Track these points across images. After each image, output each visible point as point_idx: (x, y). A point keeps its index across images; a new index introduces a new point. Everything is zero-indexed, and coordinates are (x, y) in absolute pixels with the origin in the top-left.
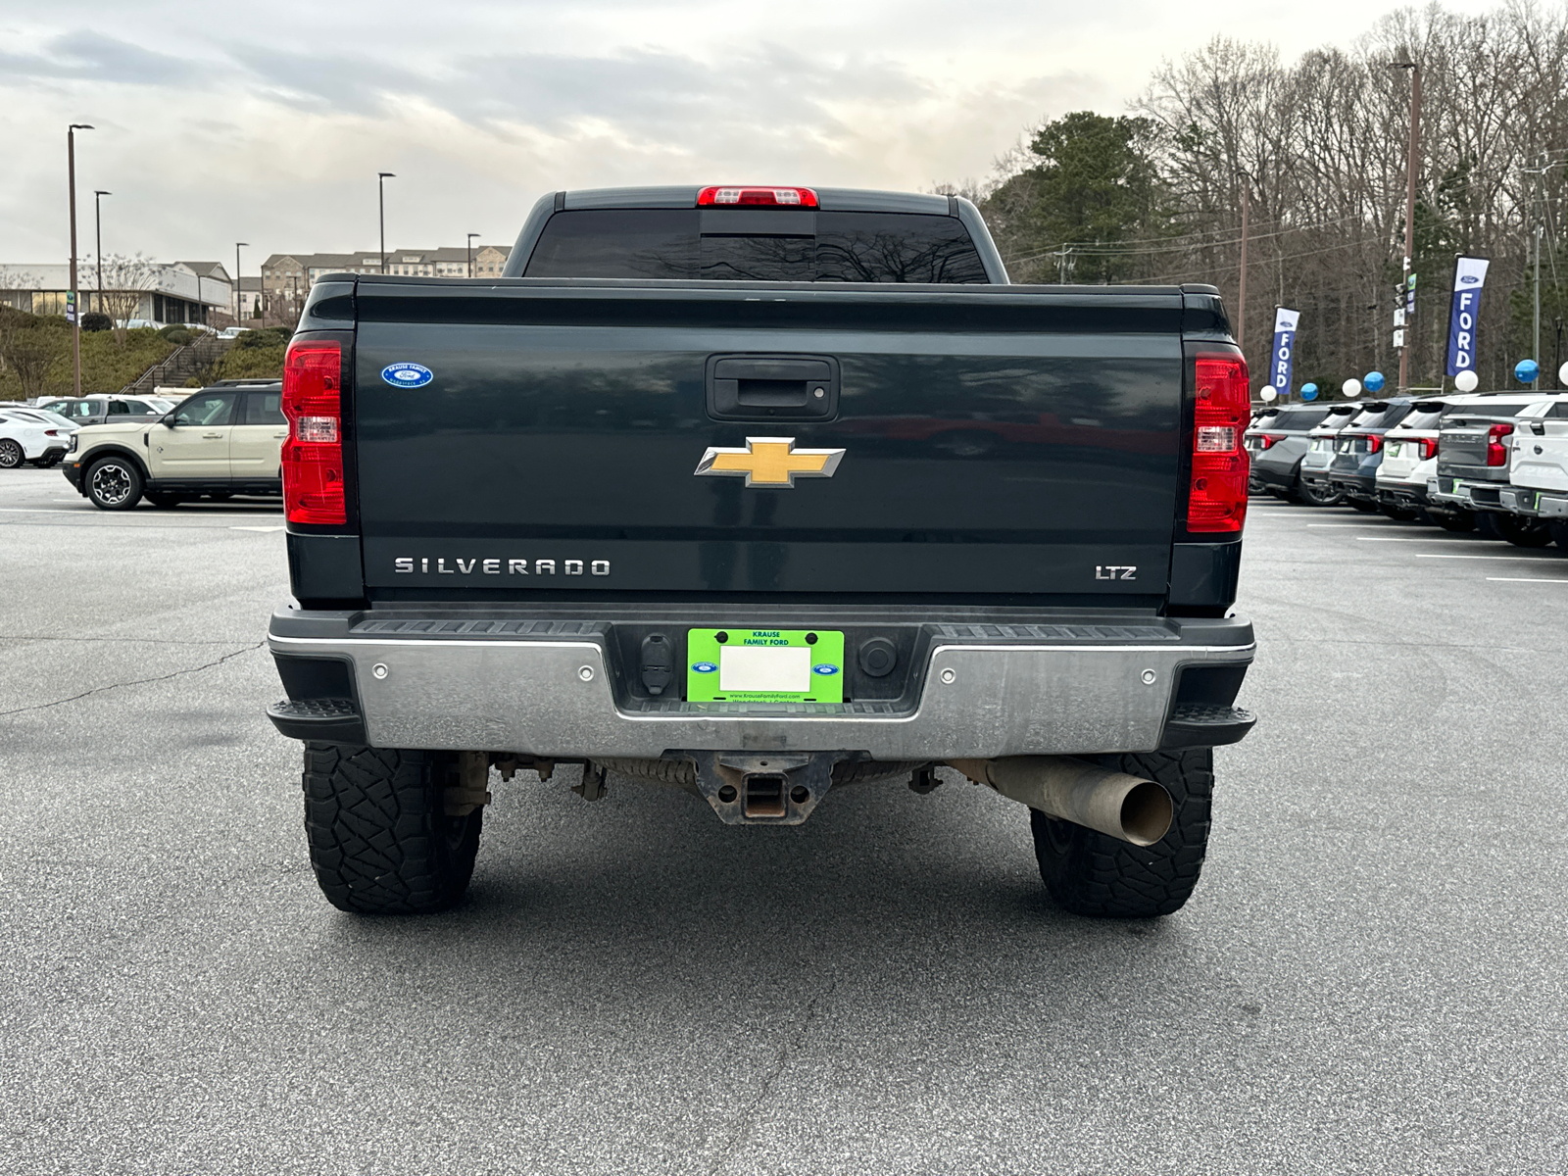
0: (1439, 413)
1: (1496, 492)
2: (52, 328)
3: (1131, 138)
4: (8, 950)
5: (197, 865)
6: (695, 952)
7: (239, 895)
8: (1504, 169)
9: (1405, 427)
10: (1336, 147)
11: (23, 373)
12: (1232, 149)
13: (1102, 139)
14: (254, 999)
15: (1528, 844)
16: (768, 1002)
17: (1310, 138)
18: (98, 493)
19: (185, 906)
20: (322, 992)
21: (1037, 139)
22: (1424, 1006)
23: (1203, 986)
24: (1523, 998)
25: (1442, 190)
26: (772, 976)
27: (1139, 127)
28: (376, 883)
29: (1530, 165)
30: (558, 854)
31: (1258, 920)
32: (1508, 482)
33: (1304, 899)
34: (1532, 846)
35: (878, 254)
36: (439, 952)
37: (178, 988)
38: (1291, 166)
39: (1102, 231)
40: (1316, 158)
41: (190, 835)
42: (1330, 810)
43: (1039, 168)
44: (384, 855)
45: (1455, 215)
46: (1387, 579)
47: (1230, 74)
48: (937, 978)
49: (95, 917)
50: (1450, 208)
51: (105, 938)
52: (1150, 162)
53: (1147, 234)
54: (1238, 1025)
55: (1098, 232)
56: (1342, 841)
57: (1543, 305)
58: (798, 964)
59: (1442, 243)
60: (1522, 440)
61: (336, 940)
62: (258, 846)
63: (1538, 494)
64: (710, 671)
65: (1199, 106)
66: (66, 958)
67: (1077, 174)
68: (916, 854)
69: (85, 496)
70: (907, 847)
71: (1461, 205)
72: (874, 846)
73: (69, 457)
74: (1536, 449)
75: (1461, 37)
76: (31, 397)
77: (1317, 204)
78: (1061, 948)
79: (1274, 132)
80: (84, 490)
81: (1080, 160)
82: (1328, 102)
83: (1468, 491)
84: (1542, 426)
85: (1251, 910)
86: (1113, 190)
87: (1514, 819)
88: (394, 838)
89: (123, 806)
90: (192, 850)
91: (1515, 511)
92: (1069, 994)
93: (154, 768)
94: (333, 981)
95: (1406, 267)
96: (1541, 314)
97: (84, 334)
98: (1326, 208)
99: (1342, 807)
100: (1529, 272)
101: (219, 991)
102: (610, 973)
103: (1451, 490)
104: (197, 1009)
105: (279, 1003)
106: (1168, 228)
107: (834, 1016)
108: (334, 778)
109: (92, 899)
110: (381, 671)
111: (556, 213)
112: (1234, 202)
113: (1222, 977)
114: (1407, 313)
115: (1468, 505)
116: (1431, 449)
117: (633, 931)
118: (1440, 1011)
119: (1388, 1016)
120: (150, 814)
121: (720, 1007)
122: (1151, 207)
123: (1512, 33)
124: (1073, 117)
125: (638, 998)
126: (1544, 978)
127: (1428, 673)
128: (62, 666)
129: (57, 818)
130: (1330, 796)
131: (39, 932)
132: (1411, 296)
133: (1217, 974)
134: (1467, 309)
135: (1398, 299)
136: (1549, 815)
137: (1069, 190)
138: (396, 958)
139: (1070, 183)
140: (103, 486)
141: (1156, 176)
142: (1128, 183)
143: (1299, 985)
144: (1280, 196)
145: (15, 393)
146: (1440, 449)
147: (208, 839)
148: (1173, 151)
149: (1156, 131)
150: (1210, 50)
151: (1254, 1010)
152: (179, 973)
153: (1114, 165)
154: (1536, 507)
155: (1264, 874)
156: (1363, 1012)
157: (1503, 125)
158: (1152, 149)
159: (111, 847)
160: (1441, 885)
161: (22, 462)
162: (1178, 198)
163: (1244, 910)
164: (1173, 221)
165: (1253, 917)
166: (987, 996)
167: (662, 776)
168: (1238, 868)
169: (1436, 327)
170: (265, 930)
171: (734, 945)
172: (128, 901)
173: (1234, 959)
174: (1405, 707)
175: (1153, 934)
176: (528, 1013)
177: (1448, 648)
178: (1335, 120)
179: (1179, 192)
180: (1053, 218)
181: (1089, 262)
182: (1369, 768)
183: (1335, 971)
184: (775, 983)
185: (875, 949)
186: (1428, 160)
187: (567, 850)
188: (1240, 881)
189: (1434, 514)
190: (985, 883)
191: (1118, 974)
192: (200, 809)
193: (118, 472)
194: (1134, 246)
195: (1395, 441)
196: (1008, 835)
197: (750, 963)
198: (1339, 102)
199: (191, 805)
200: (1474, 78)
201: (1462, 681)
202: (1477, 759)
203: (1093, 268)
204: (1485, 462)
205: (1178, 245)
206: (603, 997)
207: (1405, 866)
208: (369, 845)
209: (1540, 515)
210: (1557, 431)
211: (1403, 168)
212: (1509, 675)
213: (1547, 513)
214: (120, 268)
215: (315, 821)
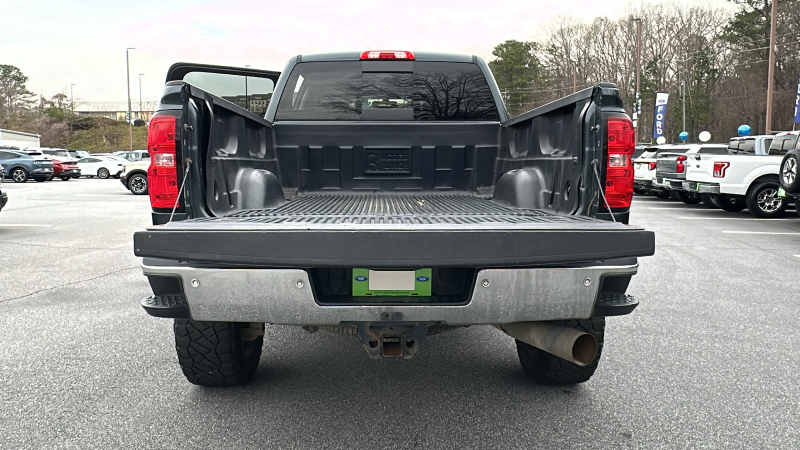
0: (656, 152)
1: (681, 183)
2: (123, 126)
3: (530, 49)
4: (38, 408)
5: (137, 359)
6: (360, 407)
7: (152, 375)
8: (670, 61)
9: (642, 158)
10: (607, 52)
11: (112, 143)
12: (567, 53)
13: (519, 50)
14: (149, 435)
15: (731, 341)
16: (395, 436)
17: (597, 50)
18: (134, 188)
19: (127, 381)
20: (181, 430)
21: (495, 50)
22: (708, 432)
23: (602, 422)
24: (754, 426)
25: (647, 68)
26: (397, 421)
27: (533, 46)
28: (210, 374)
29: (680, 58)
30: (299, 353)
31: (621, 384)
32: (685, 179)
33: (639, 371)
34: (734, 342)
35: (437, 82)
36: (239, 407)
37: (114, 429)
38: (590, 60)
39: (520, 84)
40: (599, 57)
41: (137, 343)
42: (641, 325)
43: (495, 61)
44: (213, 362)
45: (652, 78)
46: (640, 218)
47: (567, 25)
48: (476, 420)
49: (83, 388)
50: (650, 75)
51: (86, 400)
52: (537, 58)
53: (537, 85)
54: (623, 445)
55: (518, 85)
56: (649, 340)
57: (686, 112)
58: (410, 414)
59: (647, 88)
60: (691, 162)
61: (192, 400)
62: (166, 349)
63: (698, 184)
64: (364, 280)
65: (555, 38)
66: (64, 411)
67: (510, 63)
68: (462, 351)
69: (129, 189)
70: (458, 348)
71: (655, 74)
72: (443, 347)
73: (122, 175)
74: (697, 166)
75: (653, 10)
76: (114, 152)
77: (600, 74)
78: (533, 402)
79: (584, 47)
80: (128, 187)
81: (511, 58)
82: (604, 35)
83: (669, 183)
84: (700, 157)
85: (617, 378)
86: (524, 69)
87: (721, 328)
88: (217, 354)
89: (111, 328)
90: (136, 351)
91: (689, 190)
92: (540, 428)
93: (129, 309)
94: (188, 424)
95: (637, 97)
96: (686, 115)
97: (135, 128)
98: (603, 76)
99: (646, 323)
100: (681, 99)
101: (132, 430)
102: (319, 419)
103: (662, 183)
104: (120, 441)
105: (160, 437)
106: (544, 83)
107: (428, 444)
108: (187, 326)
109: (85, 378)
110: (195, 283)
111: (297, 63)
112: (569, 73)
113: (610, 416)
114: (638, 114)
115: (669, 188)
116: (654, 166)
117: (331, 395)
118: (717, 435)
119: (693, 438)
120: (122, 332)
121: (372, 439)
122: (538, 75)
123: (673, 9)
124: (507, 42)
125: (332, 434)
126: (760, 414)
127: (666, 258)
128: (102, 261)
129: (81, 335)
130: (640, 317)
131: (55, 397)
132: (639, 108)
133: (608, 415)
134: (661, 112)
135: (634, 109)
136: (736, 325)
137: (507, 69)
138: (219, 411)
139: (508, 66)
140: (135, 185)
141: (539, 63)
142: (529, 66)
143: (647, 420)
144: (586, 71)
145: (108, 150)
146: (657, 166)
147: (145, 345)
148: (546, 54)
149: (539, 47)
150: (559, 17)
151: (629, 436)
152: (116, 420)
153: (524, 60)
154: (697, 189)
155: (619, 358)
156: (680, 436)
157: (669, 44)
158: (538, 53)
159: (100, 350)
160: (699, 362)
161: (109, 176)
162: (548, 72)
163: (614, 378)
164: (546, 81)
165: (618, 382)
166: (501, 431)
167: (341, 331)
168: (607, 356)
169: (645, 120)
170: (161, 394)
171: (379, 403)
172: (101, 379)
173: (614, 406)
174: (661, 274)
175: (574, 393)
176: (278, 443)
177: (672, 247)
178: (606, 43)
179: (548, 69)
180: (501, 79)
181: (515, 96)
182: (653, 304)
183: (662, 412)
184: (398, 425)
185: (445, 404)
186: (642, 57)
187: (303, 351)
188: (609, 362)
189: (654, 192)
190: (495, 366)
191: (561, 416)
192: (144, 329)
193: (141, 180)
194: (532, 90)
195: (638, 163)
196: (503, 340)
197: (386, 413)
198: (608, 36)
199: (141, 327)
200: (658, 26)
201: (682, 262)
202: (697, 298)
203: (517, 98)
204: (675, 171)
205: (548, 89)
206: (315, 433)
207: (680, 353)
208: (205, 358)
209: (699, 192)
210: (706, 159)
211: (632, 60)
212: (700, 259)
213: (702, 191)
214: (148, 103)
215: (180, 347)
